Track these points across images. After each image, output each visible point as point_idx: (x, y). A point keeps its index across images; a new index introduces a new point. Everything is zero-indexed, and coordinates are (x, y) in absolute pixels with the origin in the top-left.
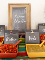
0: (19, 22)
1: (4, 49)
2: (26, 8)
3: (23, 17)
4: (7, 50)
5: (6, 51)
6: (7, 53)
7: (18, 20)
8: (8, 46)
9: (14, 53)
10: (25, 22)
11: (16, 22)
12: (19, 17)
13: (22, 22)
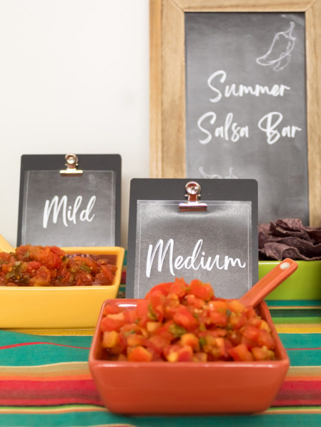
0: (245, 131)
1: (152, 326)
2: (302, 14)
3: (278, 90)
4: (187, 338)
5: (175, 341)
6: (183, 358)
7: (230, 116)
8: (182, 300)
9: (255, 359)
10: (290, 131)
11: (219, 131)
12: (243, 89)
13: (269, 130)
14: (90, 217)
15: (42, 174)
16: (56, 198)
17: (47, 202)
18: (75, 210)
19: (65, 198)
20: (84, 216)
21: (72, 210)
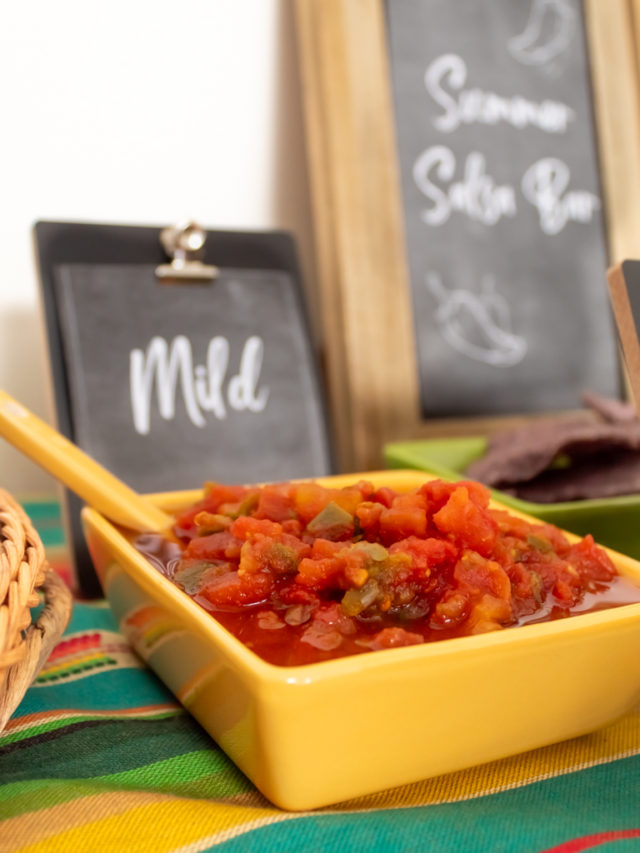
14: (256, 393)
15: (107, 277)
16: (158, 346)
17: (136, 358)
18: (216, 379)
19: (182, 346)
20: (241, 393)
21: (207, 379)
